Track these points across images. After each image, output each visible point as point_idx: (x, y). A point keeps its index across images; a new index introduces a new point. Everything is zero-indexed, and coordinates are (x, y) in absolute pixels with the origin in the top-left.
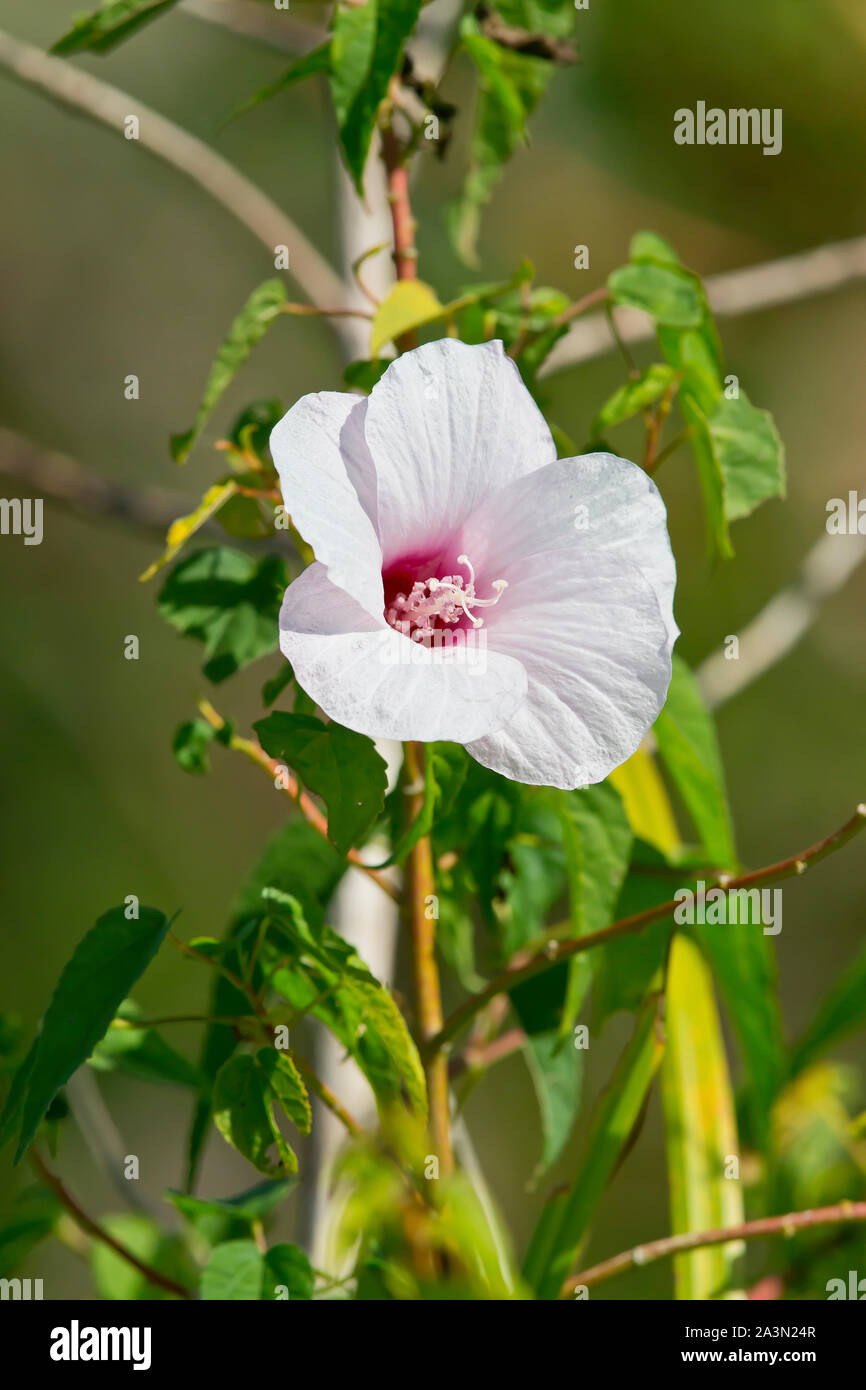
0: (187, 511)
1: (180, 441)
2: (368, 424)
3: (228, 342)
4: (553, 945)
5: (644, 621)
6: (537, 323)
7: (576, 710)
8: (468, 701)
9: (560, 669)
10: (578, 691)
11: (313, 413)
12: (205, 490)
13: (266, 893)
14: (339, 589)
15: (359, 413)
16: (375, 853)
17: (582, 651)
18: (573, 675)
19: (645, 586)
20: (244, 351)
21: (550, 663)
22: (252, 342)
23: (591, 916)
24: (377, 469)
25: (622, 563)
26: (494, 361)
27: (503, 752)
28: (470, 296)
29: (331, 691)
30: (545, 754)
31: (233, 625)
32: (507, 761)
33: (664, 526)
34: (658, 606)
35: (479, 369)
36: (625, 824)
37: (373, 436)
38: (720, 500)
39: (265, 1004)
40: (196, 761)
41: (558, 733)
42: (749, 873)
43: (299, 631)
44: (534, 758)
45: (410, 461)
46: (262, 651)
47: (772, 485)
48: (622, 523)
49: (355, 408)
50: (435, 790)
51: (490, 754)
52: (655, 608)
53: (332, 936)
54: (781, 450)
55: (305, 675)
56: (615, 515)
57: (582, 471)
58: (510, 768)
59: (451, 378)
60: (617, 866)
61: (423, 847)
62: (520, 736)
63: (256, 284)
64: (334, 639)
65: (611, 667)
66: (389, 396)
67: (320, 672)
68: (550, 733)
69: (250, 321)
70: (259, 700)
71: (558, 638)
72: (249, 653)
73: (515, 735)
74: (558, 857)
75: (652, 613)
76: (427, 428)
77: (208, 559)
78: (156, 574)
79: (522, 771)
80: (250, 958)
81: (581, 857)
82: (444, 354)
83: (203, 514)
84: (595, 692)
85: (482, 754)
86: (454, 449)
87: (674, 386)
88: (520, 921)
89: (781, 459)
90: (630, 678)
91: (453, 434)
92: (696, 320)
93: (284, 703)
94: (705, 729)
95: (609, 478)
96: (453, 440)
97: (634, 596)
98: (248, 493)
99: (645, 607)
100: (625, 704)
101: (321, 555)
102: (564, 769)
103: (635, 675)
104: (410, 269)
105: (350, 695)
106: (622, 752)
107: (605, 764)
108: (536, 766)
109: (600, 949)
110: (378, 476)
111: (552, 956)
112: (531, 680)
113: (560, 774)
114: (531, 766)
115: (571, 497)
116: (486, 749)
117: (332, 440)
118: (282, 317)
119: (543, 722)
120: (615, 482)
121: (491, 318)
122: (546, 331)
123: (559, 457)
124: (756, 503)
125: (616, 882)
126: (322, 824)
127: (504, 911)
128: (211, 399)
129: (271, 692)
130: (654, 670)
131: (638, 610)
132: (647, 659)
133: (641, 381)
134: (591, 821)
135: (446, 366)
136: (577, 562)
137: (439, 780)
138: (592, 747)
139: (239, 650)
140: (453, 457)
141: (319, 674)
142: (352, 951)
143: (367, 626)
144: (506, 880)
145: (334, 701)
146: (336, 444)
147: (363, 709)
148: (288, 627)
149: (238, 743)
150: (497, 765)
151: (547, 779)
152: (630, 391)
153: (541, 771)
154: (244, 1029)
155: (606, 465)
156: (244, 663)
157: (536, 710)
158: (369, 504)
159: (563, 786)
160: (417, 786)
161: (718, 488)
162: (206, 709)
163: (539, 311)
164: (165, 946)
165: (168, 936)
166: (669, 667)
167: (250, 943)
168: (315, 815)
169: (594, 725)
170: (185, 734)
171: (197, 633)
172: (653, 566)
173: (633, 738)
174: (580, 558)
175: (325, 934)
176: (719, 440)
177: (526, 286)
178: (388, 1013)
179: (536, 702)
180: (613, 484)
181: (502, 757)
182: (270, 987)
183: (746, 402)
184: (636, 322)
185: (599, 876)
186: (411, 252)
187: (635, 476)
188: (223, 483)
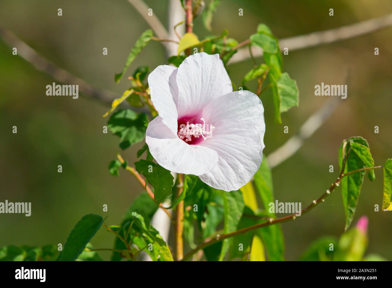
0: (119, 97)
1: (118, 76)
2: (177, 76)
3: (134, 47)
4: (218, 236)
5: (255, 143)
6: (228, 49)
7: (232, 168)
8: (200, 162)
9: (229, 155)
10: (234, 162)
11: (161, 71)
12: (124, 91)
13: (134, 214)
14: (165, 125)
15: (175, 72)
16: (166, 204)
17: (236, 150)
18: (233, 157)
19: (256, 133)
20: (139, 50)
21: (225, 152)
22: (142, 48)
23: (230, 228)
24: (179, 89)
25: (251, 125)
26: (216, 60)
27: (209, 178)
28: (208, 39)
29: (159, 156)
30: (222, 180)
31: (130, 132)
32: (210, 181)
33: (263, 114)
34: (260, 139)
35: (212, 62)
36: (243, 201)
37: (179, 80)
38: (279, 106)
39: (130, 247)
40: (115, 173)
41: (227, 174)
42: (278, 219)
43: (152, 137)
44: (219, 181)
45: (189, 88)
46: (138, 141)
47: (295, 102)
48: (251, 112)
49: (174, 71)
50: (187, 187)
51: (205, 178)
52: (259, 140)
53: (152, 227)
54: (298, 92)
55: (152, 150)
56: (249, 110)
57: (240, 96)
58: (211, 183)
59: (203, 64)
60: (239, 214)
61: (182, 203)
62: (215, 174)
63: (144, 30)
64: (162, 140)
65: (244, 156)
66: (184, 68)
67: (157, 150)
68: (224, 174)
69: (142, 41)
70: (136, 155)
71: (229, 146)
72: (134, 141)
73: (213, 173)
74: (222, 210)
75: (258, 142)
76: (195, 78)
77: (124, 112)
78: (108, 116)
79: (214, 185)
80: (127, 232)
81: (228, 210)
82: (201, 57)
83: (123, 98)
84: (238, 163)
85: (203, 178)
86: (202, 86)
87: (267, 71)
88: (208, 228)
89: (298, 95)
90: (249, 160)
91: (202, 81)
92: (276, 51)
93: (144, 157)
94: (269, 175)
95: (248, 98)
96: (202, 83)
97: (253, 135)
98: (137, 93)
99: (256, 139)
100: (247, 167)
101: (161, 115)
102: (227, 185)
103: (251, 159)
104: (191, 30)
105: (165, 158)
106: (244, 182)
107: (239, 185)
108: (219, 183)
109: (232, 238)
110: (179, 92)
111: (218, 239)
112: (220, 157)
113: (226, 186)
114: (217, 183)
115: (236, 103)
116: (204, 177)
117: (166, 80)
118: (151, 41)
119: (222, 170)
120: (250, 100)
121: (214, 46)
122: (230, 51)
123: (233, 91)
124: (289, 108)
125: (239, 218)
126: (153, 195)
127: (204, 225)
128: (128, 64)
129: (140, 153)
130: (257, 158)
131: (254, 140)
132: (255, 155)
133: (258, 68)
134: (232, 199)
135: (202, 61)
136: (237, 123)
137: (188, 184)
138: (236, 179)
139: (131, 140)
140: (202, 88)
141: (156, 150)
142: (158, 233)
143: (172, 137)
144: (205, 215)
145: (160, 159)
146: (167, 81)
147: (169, 162)
148: (148, 135)
149: (128, 168)
150: (207, 182)
151: (222, 188)
152: (254, 72)
153: (220, 185)
154: (124, 254)
155: (247, 94)
156: (132, 144)
157: (220, 166)
158: (176, 100)
159: (226, 190)
160: (181, 185)
161: (279, 102)
162: (119, 157)
163: (228, 45)
164: (102, 227)
165: (103, 224)
166: (262, 158)
167: (127, 228)
168: (150, 192)
169: (237, 173)
170: (113, 164)
171: (119, 134)
172: (258, 126)
173: (248, 178)
174: (238, 122)
175: (150, 227)
176: (280, 88)
177: (225, 37)
178: (167, 252)
179: (221, 164)
180: (249, 100)
181: (209, 180)
182: (132, 242)
183: (289, 78)
184: (257, 51)
185: (234, 216)
186: (191, 24)
187: (256, 98)
188: (130, 90)
